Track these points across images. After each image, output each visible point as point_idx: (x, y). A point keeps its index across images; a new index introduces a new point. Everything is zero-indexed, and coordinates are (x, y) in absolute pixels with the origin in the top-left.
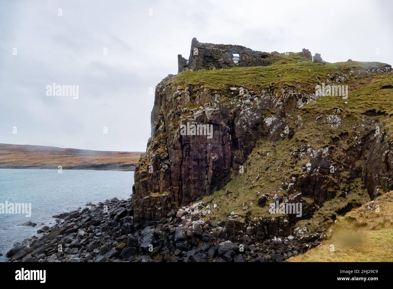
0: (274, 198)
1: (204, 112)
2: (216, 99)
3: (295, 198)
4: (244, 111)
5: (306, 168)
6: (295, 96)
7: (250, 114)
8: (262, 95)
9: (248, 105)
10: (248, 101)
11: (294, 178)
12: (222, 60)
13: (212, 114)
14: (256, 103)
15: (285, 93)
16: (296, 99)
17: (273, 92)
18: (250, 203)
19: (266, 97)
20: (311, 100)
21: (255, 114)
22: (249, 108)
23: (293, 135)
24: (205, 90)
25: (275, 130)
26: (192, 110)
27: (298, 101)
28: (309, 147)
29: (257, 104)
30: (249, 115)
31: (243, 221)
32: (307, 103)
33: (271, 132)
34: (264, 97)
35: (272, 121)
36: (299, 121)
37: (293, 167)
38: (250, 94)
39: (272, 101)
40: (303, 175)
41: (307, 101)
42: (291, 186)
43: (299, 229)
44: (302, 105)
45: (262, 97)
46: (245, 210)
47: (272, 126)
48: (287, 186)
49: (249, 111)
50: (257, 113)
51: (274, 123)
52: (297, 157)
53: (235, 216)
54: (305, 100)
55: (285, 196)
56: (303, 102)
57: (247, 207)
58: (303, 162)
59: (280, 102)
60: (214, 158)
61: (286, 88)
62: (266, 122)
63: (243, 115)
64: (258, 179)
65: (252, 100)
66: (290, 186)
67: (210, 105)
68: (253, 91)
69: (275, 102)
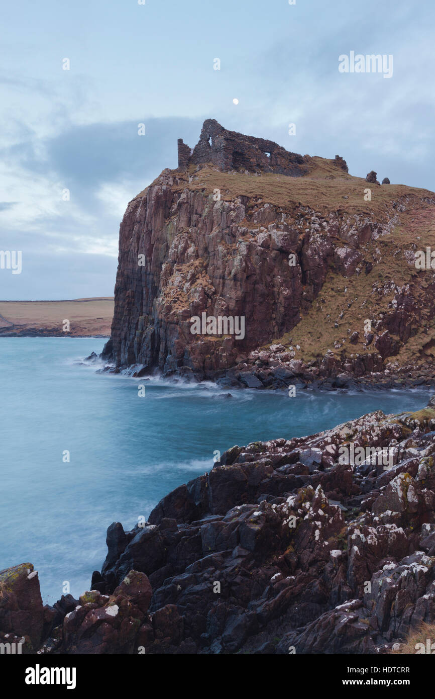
0: (365, 335)
1: (270, 235)
2: (283, 220)
3: (384, 335)
4: (314, 238)
5: (392, 304)
6: (370, 225)
7: (321, 243)
8: (330, 219)
9: (317, 231)
10: (317, 226)
11: (381, 315)
12: (255, 160)
13: (283, 239)
14: (325, 228)
15: (360, 220)
16: (372, 228)
17: (342, 218)
18: (342, 341)
19: (334, 223)
20: (385, 231)
21: (325, 243)
22: (319, 235)
23: (371, 270)
24: (266, 206)
25: (349, 263)
26: (254, 231)
27: (373, 231)
28: (392, 283)
29: (326, 230)
30: (319, 243)
31: (339, 358)
32: (382, 235)
33: (346, 265)
34: (333, 222)
35: (346, 252)
36: (378, 255)
37: (378, 304)
38: (317, 216)
39: (343, 229)
40: (390, 312)
41: (381, 232)
42: (380, 323)
43: (390, 364)
44: (378, 237)
45: (330, 222)
46: (338, 348)
47: (346, 258)
48: (376, 323)
49: (318, 239)
50: (327, 241)
51: (348, 255)
52: (381, 293)
53: (332, 354)
54: (380, 231)
55: (375, 333)
56: (378, 233)
57: (340, 346)
58: (388, 298)
59: (354, 231)
60: (286, 293)
61: (360, 214)
62: (339, 253)
63: (314, 242)
64: (342, 317)
65: (320, 224)
66: (378, 323)
67: (275, 227)
68: (320, 214)
69: (348, 231)
